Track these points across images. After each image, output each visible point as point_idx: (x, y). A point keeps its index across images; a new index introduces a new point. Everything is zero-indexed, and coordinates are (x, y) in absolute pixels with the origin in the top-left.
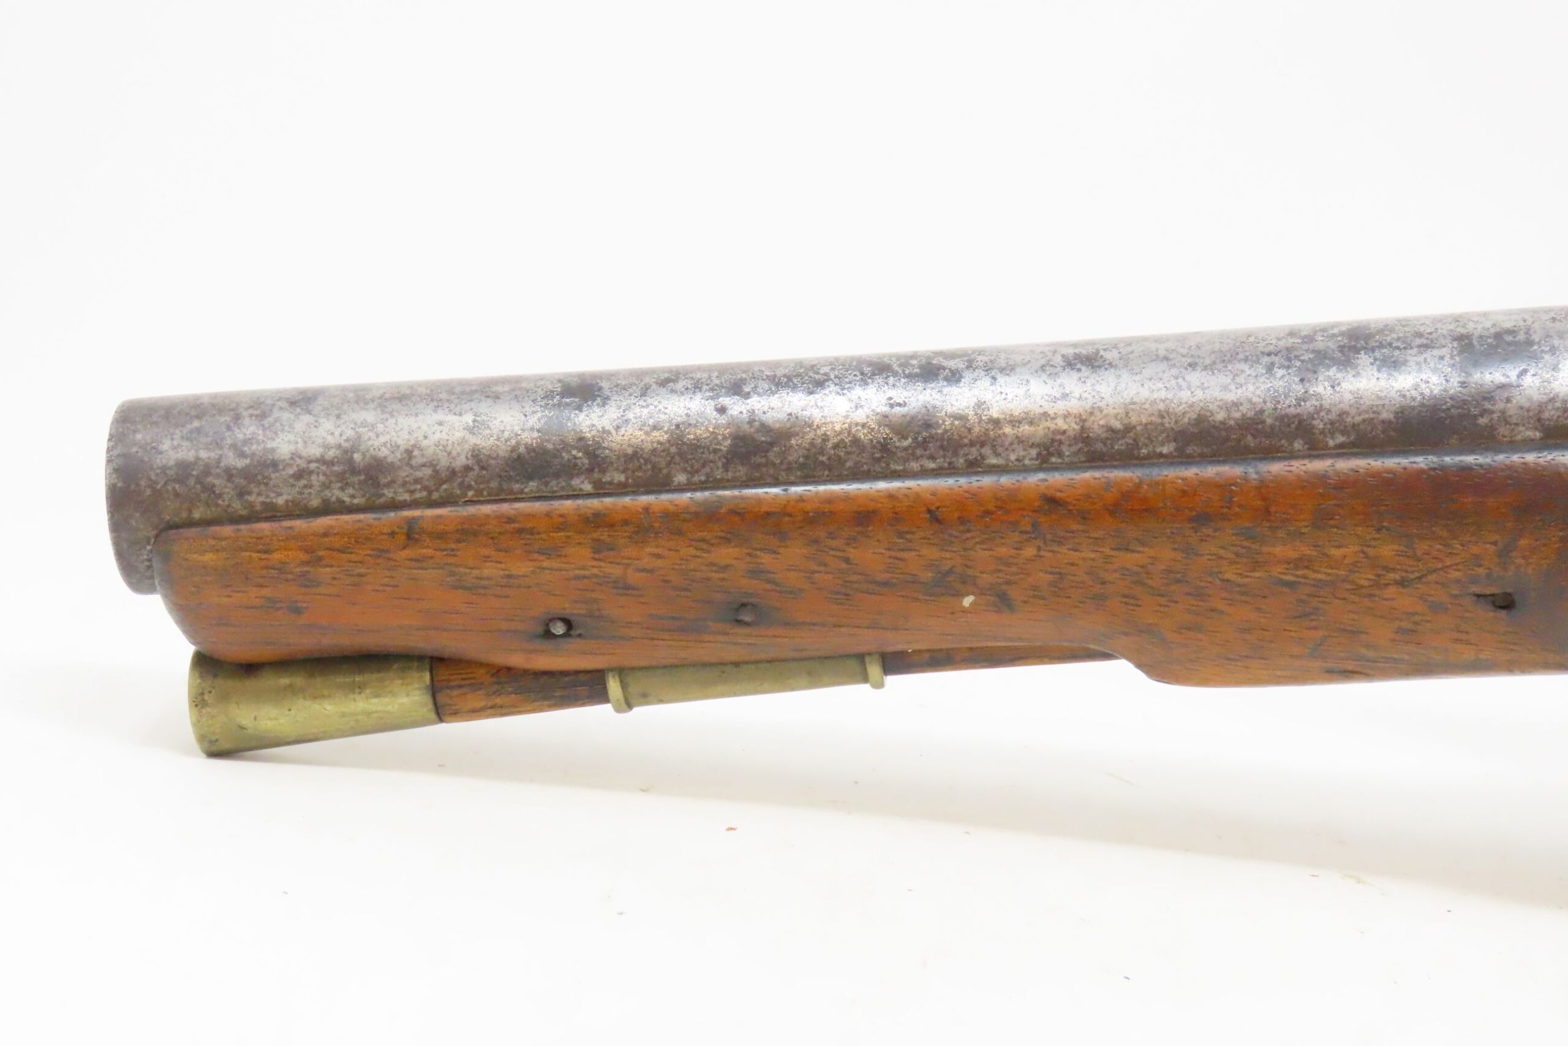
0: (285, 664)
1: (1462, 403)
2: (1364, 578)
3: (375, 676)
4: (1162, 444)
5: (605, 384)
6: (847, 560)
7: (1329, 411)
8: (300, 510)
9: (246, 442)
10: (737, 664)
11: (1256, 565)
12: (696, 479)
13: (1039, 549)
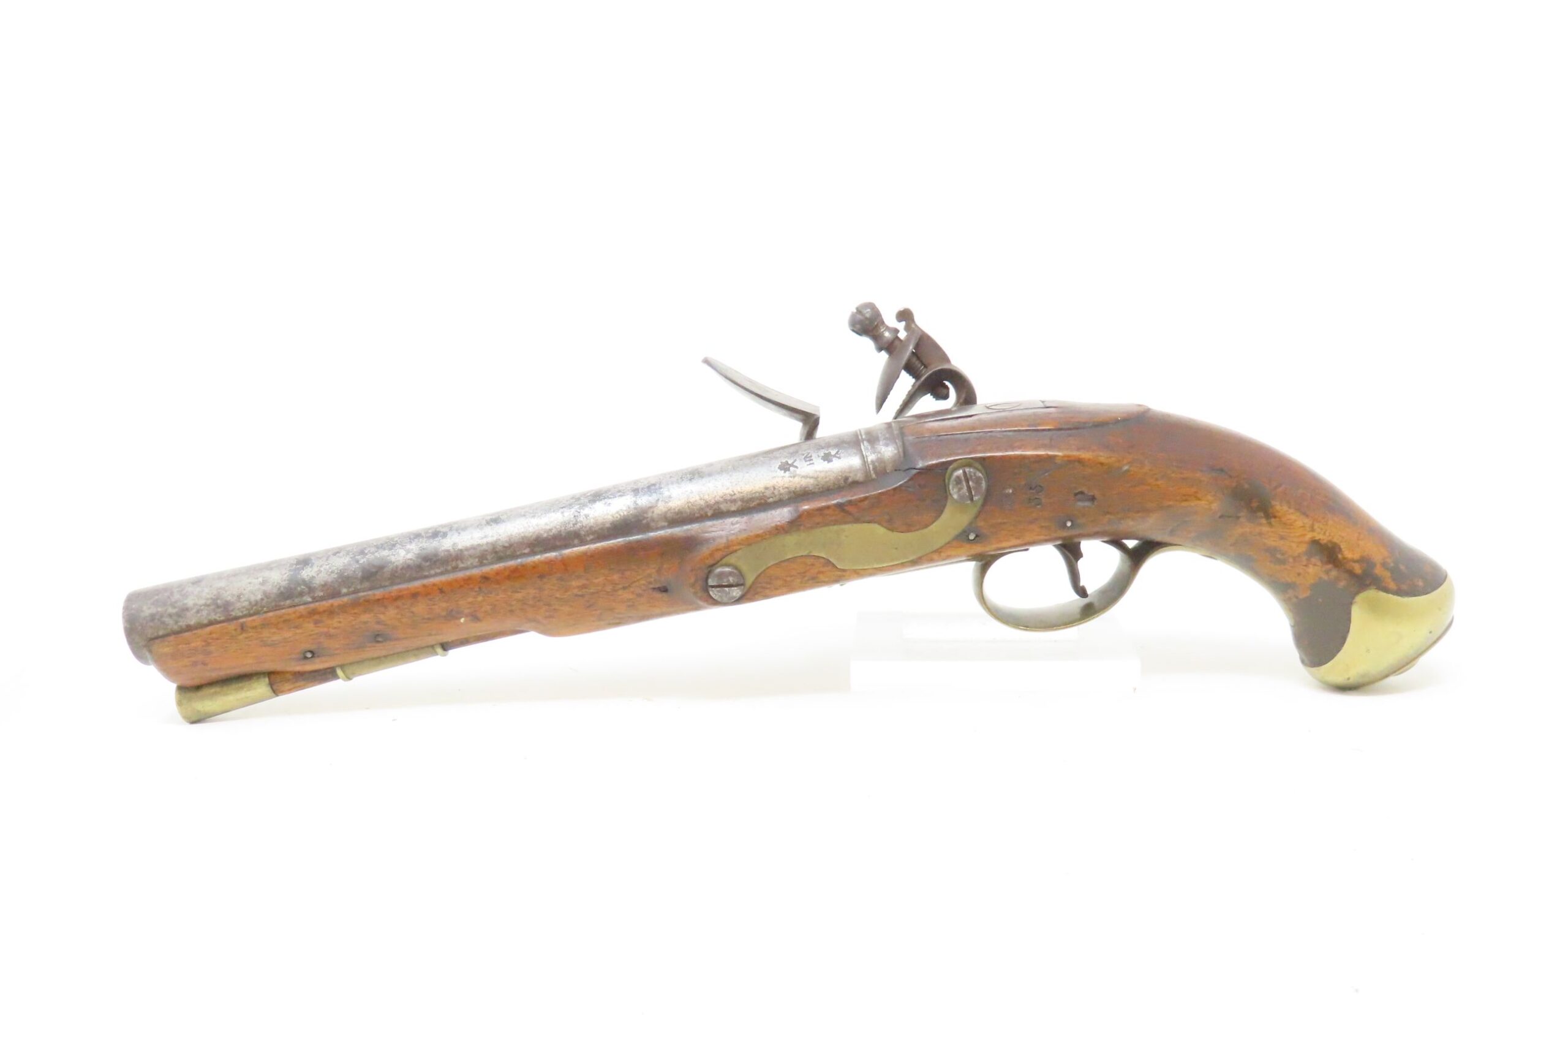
0: (212, 684)
1: (635, 516)
2: (609, 588)
3: (247, 683)
4: (525, 549)
5: (312, 558)
6: (412, 612)
7: (586, 527)
8: (201, 626)
9: (176, 602)
10: (385, 657)
11: (566, 591)
12: (351, 590)
13: (483, 597)
